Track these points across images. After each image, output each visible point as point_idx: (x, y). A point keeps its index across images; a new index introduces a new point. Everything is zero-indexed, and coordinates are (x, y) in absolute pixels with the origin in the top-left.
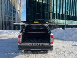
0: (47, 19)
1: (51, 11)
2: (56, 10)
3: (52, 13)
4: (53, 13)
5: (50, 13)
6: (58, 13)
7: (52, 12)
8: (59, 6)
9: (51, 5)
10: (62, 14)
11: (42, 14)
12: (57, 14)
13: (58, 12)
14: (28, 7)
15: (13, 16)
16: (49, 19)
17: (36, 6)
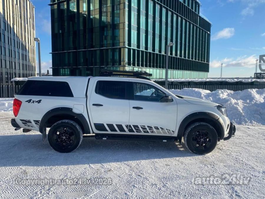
0: (113, 65)
1: (124, 42)
2: (136, 43)
3: (126, 50)
4: (129, 50)
5: (120, 49)
6: (141, 49)
7: (127, 46)
8: (144, 31)
9: (124, 28)
10: (151, 51)
11: (98, 52)
12: (138, 51)
13: (143, 48)
14: (56, 32)
15: (10, 55)
16: (120, 64)
17: (82, 28)
